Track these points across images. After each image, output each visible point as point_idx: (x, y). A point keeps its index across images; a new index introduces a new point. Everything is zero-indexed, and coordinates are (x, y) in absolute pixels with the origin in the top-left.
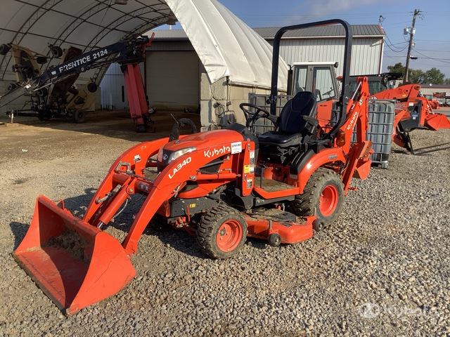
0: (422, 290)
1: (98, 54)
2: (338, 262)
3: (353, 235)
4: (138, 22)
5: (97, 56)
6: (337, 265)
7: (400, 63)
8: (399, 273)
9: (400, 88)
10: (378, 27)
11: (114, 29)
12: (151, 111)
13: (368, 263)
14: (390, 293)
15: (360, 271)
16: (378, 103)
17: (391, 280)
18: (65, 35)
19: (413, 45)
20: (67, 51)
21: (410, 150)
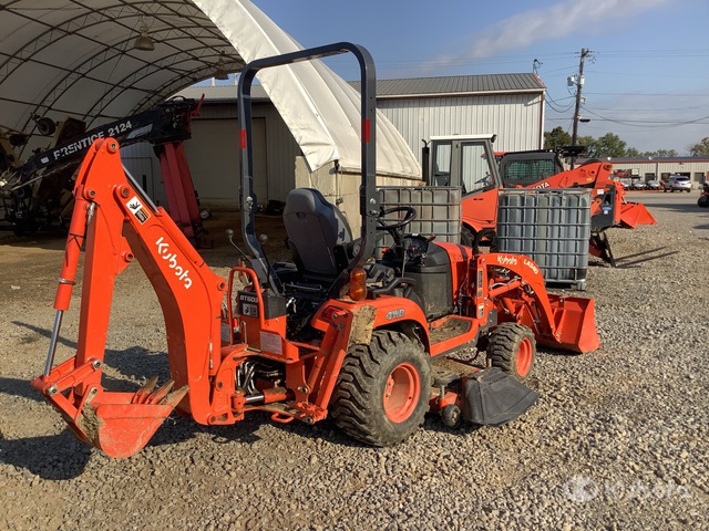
0: (703, 469)
1: (117, 128)
2: (572, 436)
3: (576, 394)
4: (167, 75)
5: (115, 131)
6: (572, 440)
7: (560, 128)
8: (662, 446)
9: (583, 168)
10: (532, 76)
11: (130, 87)
12: (204, 214)
13: (616, 434)
14: (662, 477)
15: (609, 447)
16: (566, 194)
17: (656, 458)
18: (52, 98)
19: (582, 100)
20: (62, 125)
21: (609, 260)
